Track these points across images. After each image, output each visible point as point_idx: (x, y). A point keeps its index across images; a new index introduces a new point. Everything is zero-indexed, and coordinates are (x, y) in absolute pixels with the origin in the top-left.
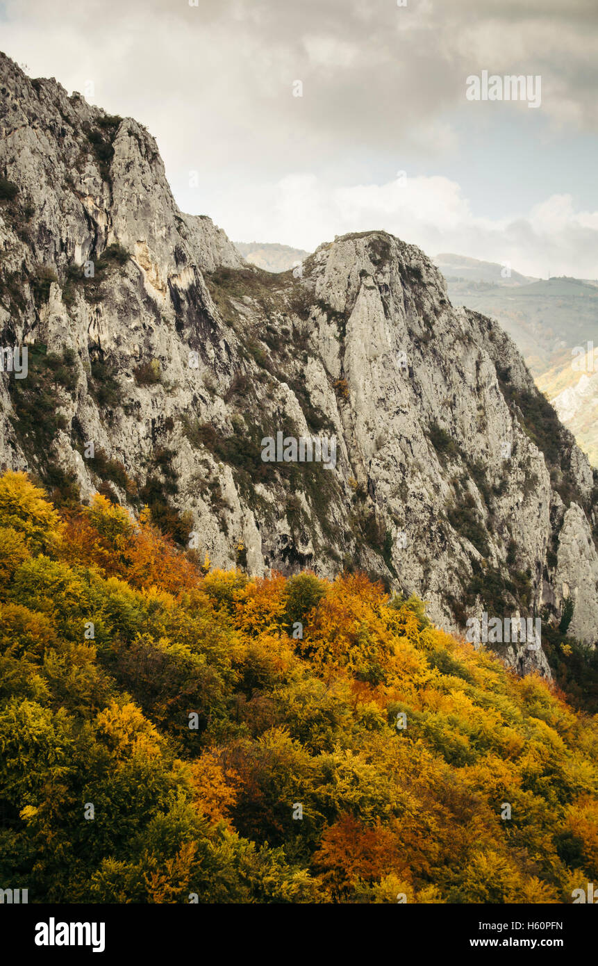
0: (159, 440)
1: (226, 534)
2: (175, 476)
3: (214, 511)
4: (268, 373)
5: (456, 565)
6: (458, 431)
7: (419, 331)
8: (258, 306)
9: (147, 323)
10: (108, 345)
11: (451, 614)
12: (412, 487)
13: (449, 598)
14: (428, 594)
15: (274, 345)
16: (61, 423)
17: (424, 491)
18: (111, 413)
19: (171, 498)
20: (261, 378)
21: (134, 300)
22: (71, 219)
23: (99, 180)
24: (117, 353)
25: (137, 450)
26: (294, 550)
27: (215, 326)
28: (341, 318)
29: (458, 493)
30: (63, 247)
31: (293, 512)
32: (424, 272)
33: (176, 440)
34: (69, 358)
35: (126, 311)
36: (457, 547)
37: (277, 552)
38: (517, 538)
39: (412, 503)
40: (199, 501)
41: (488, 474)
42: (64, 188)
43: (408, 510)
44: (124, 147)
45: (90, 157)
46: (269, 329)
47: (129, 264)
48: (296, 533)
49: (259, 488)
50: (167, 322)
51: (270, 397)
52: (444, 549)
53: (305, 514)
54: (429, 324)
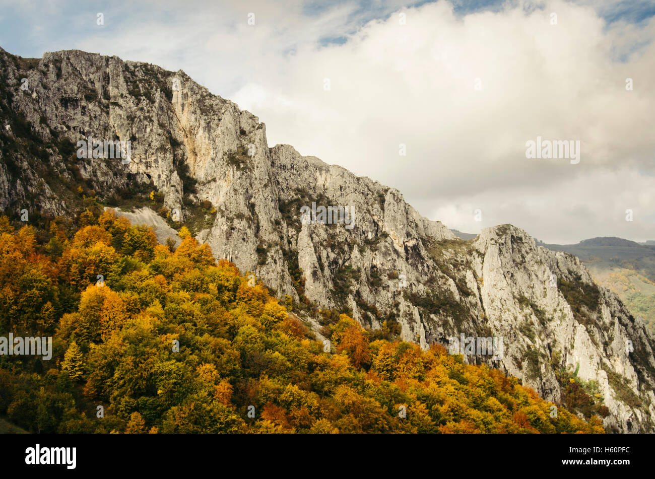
0: (396, 298)
1: (413, 331)
2: (400, 311)
3: (409, 323)
4: (445, 275)
5: (520, 346)
6: (534, 297)
7: (518, 260)
8: (453, 252)
9: (394, 258)
10: (379, 266)
11: (516, 364)
12: (504, 317)
13: (516, 359)
14: (507, 357)
15: (455, 266)
16: (351, 292)
17: (509, 318)
18: (377, 289)
19: (397, 319)
20: (442, 277)
21: (389, 250)
22: (367, 223)
23: (380, 210)
24: (382, 269)
25: (387, 302)
26: (445, 338)
27: (423, 259)
28: (482, 255)
29: (527, 320)
30: (364, 233)
31: (445, 324)
32: (523, 238)
33: (401, 299)
34: (359, 270)
35: (386, 254)
36: (521, 340)
37: (438, 339)
38: (556, 338)
39: (503, 323)
40: (404, 319)
41: (546, 313)
42: (365, 213)
43: (502, 325)
44: (388, 198)
45: (377, 202)
46: (455, 260)
47: (388, 238)
48: (446, 332)
49: (432, 316)
50: (402, 258)
51: (445, 284)
52: (515, 340)
53: (450, 325)
54: (523, 257)
